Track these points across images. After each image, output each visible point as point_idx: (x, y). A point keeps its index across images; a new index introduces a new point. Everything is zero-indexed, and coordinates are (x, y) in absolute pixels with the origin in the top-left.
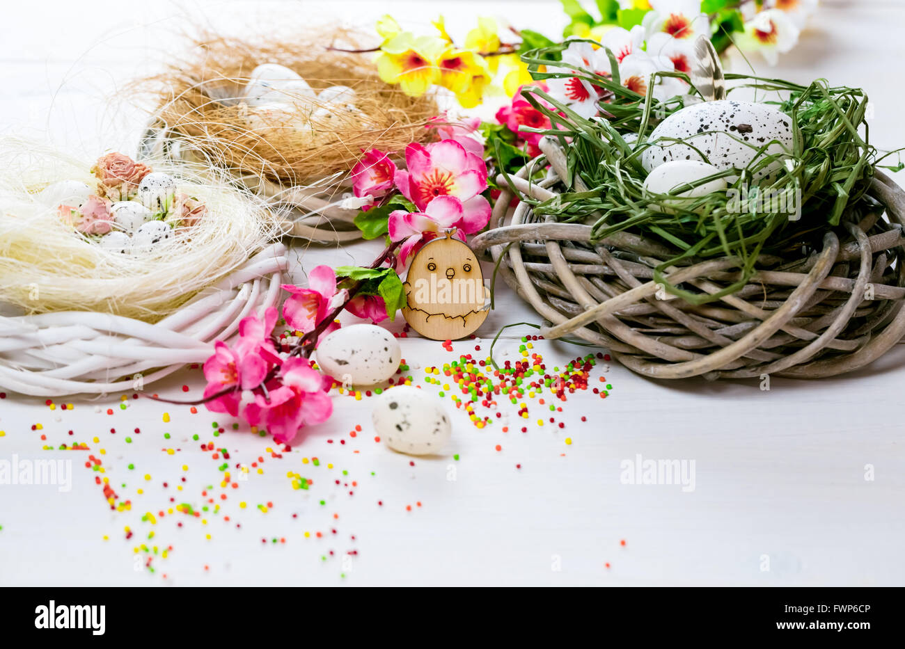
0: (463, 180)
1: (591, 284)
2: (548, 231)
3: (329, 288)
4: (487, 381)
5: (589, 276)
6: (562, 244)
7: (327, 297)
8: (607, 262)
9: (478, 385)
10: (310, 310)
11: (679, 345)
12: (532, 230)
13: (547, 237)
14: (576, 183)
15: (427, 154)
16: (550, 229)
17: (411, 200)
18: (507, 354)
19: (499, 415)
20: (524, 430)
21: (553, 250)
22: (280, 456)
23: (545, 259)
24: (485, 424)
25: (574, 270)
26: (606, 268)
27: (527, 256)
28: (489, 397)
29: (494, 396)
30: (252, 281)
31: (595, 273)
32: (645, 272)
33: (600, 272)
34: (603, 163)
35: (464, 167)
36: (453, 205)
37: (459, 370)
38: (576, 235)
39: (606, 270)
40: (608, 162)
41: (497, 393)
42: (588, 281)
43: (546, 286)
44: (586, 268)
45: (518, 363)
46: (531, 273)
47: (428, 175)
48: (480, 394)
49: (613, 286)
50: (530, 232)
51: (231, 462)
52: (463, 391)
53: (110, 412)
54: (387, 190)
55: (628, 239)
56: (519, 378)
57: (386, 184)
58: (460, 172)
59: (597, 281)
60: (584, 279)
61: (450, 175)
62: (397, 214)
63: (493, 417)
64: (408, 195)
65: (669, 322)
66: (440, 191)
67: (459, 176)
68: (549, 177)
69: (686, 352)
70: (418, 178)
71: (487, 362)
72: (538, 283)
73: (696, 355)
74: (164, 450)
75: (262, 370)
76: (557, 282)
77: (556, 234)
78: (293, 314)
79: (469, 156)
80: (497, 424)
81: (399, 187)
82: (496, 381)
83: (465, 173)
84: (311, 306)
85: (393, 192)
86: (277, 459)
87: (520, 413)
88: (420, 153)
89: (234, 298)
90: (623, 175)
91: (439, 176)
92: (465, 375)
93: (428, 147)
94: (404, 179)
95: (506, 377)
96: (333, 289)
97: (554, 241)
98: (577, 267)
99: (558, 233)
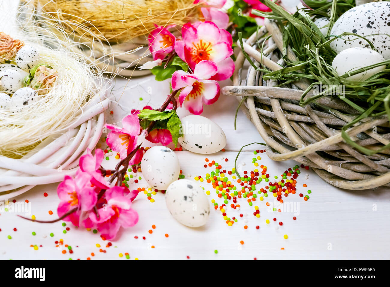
0: (217, 47)
1: (299, 126)
2: (272, 93)
3: (136, 130)
4: (234, 187)
5: (297, 122)
6: (281, 100)
7: (134, 136)
8: (310, 115)
9: (228, 191)
10: (123, 139)
11: (355, 170)
12: (263, 91)
13: (272, 96)
14: (289, 52)
15: (195, 30)
16: (273, 92)
17: (186, 61)
18: (245, 165)
19: (241, 216)
20: (258, 228)
21: (275, 104)
22: (105, 252)
23: (270, 108)
24: (233, 222)
25: (289, 118)
26: (309, 118)
27: (258, 103)
28: (235, 201)
29: (238, 199)
30: (87, 122)
31: (302, 121)
32: (334, 122)
33: (305, 121)
34: (307, 47)
35: (218, 39)
36: (212, 67)
37: (216, 179)
38: (290, 96)
40: (310, 47)
41: (240, 197)
42: (297, 125)
43: (269, 123)
44: (297, 117)
45: (252, 173)
46: (260, 115)
47: (196, 44)
48: (229, 198)
49: (313, 128)
50: (261, 93)
52: (218, 196)
54: (171, 53)
55: (323, 100)
56: (253, 185)
57: (170, 48)
58: (216, 42)
59: (303, 125)
60: (294, 123)
61: (210, 44)
62: (177, 74)
63: (238, 217)
64: (183, 58)
65: (349, 156)
66: (203, 55)
67: (215, 45)
68: (271, 46)
69: (359, 174)
70: (189, 45)
71: (233, 172)
72: (265, 121)
73: (366, 176)
74: (32, 246)
75: (94, 197)
76: (276, 121)
77: (277, 95)
78: (113, 142)
79: (221, 31)
80: (241, 222)
81: (178, 52)
82: (239, 188)
83: (219, 43)
84: (123, 137)
85: (173, 55)
86: (103, 253)
87: (255, 214)
88: (191, 29)
89: (75, 136)
90: (321, 60)
91: (203, 45)
92: (220, 183)
93: (195, 24)
94: (181, 47)
95: (245, 184)
96: (138, 131)
97: (275, 98)
98: (290, 116)
99: (279, 94)
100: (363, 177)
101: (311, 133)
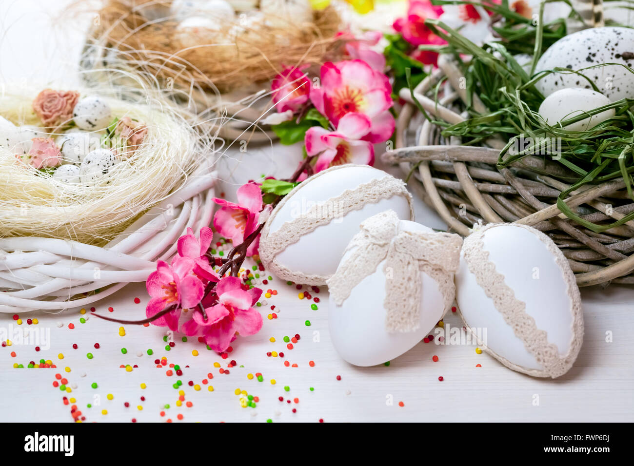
0: (371, 96)
1: (495, 202)
2: (456, 154)
3: (256, 205)
5: (493, 194)
6: (468, 164)
8: (510, 182)
11: (576, 259)
12: (443, 152)
13: (456, 159)
14: (475, 103)
15: (338, 71)
16: (458, 152)
17: (325, 115)
21: (461, 170)
22: (227, 372)
23: (452, 176)
25: (480, 188)
26: (509, 187)
27: (436, 172)
30: (191, 200)
31: (499, 192)
32: (545, 192)
33: (504, 191)
34: (503, 89)
35: (371, 84)
36: (363, 122)
38: (482, 158)
39: (508, 189)
40: (508, 90)
42: (492, 199)
43: (452, 199)
44: (492, 187)
46: (439, 188)
47: (340, 91)
49: (516, 203)
50: (440, 154)
51: (185, 379)
53: (71, 326)
54: (305, 104)
55: (529, 162)
57: (302, 98)
58: (368, 89)
59: (501, 198)
60: (489, 196)
61: (360, 91)
62: (313, 131)
64: (322, 110)
65: (567, 238)
66: (350, 107)
67: (367, 93)
68: (448, 95)
69: (582, 264)
70: (331, 94)
72: (445, 196)
73: (591, 267)
74: (123, 366)
75: (200, 290)
76: (463, 195)
77: (463, 156)
78: (222, 224)
79: (376, 75)
81: (314, 102)
83: (373, 91)
85: (308, 106)
86: (224, 374)
88: (332, 71)
89: (177, 217)
90: (524, 106)
91: (350, 93)
93: (338, 65)
94: (319, 95)
97: (461, 162)
98: (483, 186)
99: (466, 156)
100: (589, 268)
101: (513, 209)
